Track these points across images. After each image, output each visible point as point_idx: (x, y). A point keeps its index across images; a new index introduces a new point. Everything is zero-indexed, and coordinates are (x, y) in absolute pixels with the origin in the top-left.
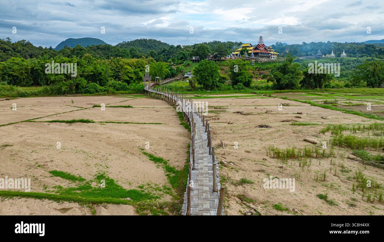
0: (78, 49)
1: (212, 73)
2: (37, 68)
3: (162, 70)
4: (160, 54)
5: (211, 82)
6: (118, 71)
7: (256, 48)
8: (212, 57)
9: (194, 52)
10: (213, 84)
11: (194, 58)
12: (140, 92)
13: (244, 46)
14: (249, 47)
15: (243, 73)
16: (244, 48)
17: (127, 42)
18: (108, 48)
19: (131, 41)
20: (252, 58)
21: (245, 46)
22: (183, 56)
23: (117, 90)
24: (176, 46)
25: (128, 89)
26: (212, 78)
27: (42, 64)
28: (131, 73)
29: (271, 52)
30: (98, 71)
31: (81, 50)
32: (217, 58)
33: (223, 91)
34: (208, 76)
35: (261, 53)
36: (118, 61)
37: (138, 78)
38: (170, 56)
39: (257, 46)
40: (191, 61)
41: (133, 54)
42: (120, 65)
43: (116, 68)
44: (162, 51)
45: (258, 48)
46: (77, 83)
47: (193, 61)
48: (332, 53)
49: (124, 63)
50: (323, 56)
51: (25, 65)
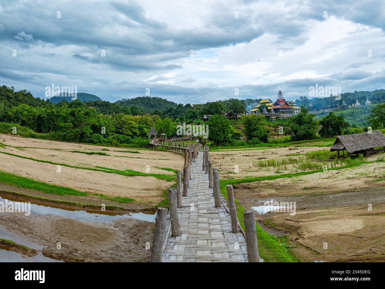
0: (77, 103)
1: (223, 128)
2: (44, 116)
3: (169, 127)
4: (165, 114)
5: (223, 137)
6: (119, 127)
7: (276, 104)
8: (227, 115)
9: (205, 110)
10: (225, 139)
11: (205, 117)
12: (145, 146)
13: (262, 102)
14: (268, 103)
15: (258, 128)
16: (263, 104)
17: (127, 99)
18: (106, 105)
19: (132, 99)
20: (272, 115)
21: (264, 102)
22: (193, 115)
23: (121, 142)
24: (184, 105)
25: (132, 142)
26: (224, 133)
27: (48, 112)
28: (135, 128)
29: (293, 107)
30: (101, 125)
31: (79, 105)
32: (232, 116)
33: (236, 146)
34: (219, 131)
35: (282, 109)
36: (120, 117)
37: (142, 134)
38: (177, 115)
39: (277, 101)
40: (202, 119)
41: (135, 112)
42: (122, 121)
43: (118, 124)
44: (168, 110)
45: (278, 103)
46: (83, 132)
47: (205, 120)
48: (357, 102)
49: (126, 119)
50: (350, 106)
51: (34, 112)
